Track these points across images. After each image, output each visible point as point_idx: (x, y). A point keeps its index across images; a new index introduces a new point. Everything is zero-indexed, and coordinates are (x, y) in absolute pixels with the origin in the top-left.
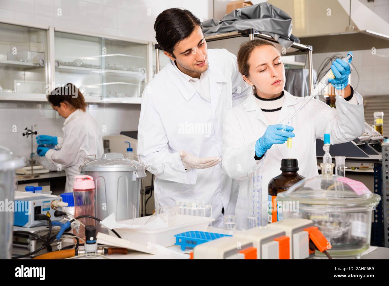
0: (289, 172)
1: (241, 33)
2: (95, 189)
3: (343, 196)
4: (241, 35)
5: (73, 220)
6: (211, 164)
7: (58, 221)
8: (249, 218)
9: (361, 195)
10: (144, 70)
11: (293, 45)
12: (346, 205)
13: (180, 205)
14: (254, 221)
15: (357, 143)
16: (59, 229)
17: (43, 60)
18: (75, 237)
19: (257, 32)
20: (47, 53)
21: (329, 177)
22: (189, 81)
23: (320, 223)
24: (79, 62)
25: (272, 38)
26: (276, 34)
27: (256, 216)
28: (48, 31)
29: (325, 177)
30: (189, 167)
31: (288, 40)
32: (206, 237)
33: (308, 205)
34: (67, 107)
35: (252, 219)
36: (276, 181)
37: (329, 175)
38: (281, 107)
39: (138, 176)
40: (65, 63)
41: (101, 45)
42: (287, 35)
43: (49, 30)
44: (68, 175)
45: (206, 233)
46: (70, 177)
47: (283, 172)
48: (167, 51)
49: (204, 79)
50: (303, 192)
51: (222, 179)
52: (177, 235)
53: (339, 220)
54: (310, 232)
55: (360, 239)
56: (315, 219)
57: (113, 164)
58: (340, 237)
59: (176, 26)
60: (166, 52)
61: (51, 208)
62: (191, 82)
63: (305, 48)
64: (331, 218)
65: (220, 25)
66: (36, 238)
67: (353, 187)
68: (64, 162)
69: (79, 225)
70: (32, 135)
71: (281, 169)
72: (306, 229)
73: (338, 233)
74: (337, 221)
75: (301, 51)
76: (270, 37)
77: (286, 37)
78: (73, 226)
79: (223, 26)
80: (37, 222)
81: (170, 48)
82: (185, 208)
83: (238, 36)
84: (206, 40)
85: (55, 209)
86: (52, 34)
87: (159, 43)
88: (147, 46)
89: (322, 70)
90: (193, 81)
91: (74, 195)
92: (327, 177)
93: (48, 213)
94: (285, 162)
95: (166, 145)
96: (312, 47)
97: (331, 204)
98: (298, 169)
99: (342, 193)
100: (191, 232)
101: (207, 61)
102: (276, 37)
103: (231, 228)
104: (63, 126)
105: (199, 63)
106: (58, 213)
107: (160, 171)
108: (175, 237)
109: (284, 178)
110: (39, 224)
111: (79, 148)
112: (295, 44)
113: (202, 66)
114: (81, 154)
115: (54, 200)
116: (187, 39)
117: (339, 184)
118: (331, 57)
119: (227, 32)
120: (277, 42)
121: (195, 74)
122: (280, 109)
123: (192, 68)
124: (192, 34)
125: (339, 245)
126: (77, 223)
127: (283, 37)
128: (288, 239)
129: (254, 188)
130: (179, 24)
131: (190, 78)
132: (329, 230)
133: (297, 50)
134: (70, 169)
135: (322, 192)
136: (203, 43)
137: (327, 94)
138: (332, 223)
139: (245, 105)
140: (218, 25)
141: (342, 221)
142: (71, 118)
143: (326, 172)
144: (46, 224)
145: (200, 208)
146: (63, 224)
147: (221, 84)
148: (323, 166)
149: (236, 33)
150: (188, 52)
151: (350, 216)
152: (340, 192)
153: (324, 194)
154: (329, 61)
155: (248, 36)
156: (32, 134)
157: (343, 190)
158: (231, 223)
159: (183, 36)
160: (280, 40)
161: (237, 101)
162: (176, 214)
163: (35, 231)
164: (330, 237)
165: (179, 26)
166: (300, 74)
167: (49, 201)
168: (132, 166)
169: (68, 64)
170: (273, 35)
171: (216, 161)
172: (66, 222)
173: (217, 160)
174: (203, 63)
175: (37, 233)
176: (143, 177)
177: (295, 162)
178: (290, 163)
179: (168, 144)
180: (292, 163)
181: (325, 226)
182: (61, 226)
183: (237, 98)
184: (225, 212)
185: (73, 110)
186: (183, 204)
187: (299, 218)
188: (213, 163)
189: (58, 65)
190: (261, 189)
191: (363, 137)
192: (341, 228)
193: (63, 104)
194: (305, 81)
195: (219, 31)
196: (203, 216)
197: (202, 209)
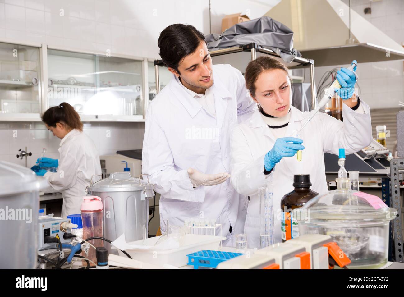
0: (302, 188)
1: (242, 48)
2: (103, 210)
3: (358, 211)
4: (243, 50)
5: (83, 242)
6: (220, 181)
7: (67, 244)
8: (262, 236)
9: (377, 210)
10: (139, 87)
11: (295, 59)
12: (363, 220)
13: (189, 224)
14: (266, 239)
15: (363, 158)
16: (69, 251)
17: (36, 79)
18: (85, 259)
19: (259, 46)
20: (40, 72)
21: (344, 192)
22: (194, 97)
23: (337, 238)
24: (72, 80)
25: (274, 52)
26: (277, 49)
27: (268, 234)
28: (40, 49)
29: (341, 192)
30: (197, 184)
31: (290, 54)
32: (220, 257)
33: (324, 220)
34: (63, 128)
35: (265, 237)
36: (289, 197)
37: (345, 190)
38: (288, 123)
39: (147, 195)
40: (59, 81)
41: (95, 62)
42: (289, 50)
43: (41, 47)
44: (65, 198)
45: (219, 252)
46: (67, 199)
47: (295, 188)
48: (172, 67)
49: (209, 95)
50: (318, 208)
51: (229, 197)
52: (190, 255)
53: (357, 235)
54: (329, 247)
55: (378, 254)
56: (333, 234)
57: (121, 184)
58: (358, 252)
59: (180, 42)
60: (170, 68)
61: (60, 231)
62: (196, 98)
63: (307, 62)
64: (349, 233)
65: (221, 40)
66: (46, 261)
67: (369, 201)
68: (62, 185)
69: (89, 247)
70: (26, 157)
71: (294, 185)
72: (324, 245)
73: (356, 248)
74: (355, 236)
75: (302, 65)
76: (272, 51)
77: (288, 51)
78: (83, 248)
79: (223, 41)
80: (47, 245)
81: (174, 64)
82: (194, 227)
83: (239, 51)
84: (211, 55)
85: (64, 231)
86: (44, 51)
87: (163, 59)
88: (142, 62)
89: (322, 84)
90: (198, 97)
91: (83, 217)
92: (342, 192)
93: (57, 235)
94: (297, 178)
95: (171, 163)
96: (313, 61)
97: (348, 219)
98: (310, 185)
99: (356, 208)
100: (203, 251)
101: (213, 77)
102: (278, 52)
103: (243, 247)
104: (59, 147)
105: (205, 78)
106: (67, 236)
107: (166, 190)
108: (188, 257)
109: (297, 194)
110: (49, 247)
111: (77, 169)
112: (296, 58)
113: (207, 82)
114: (79, 175)
115: (63, 222)
116: (192, 54)
117: (353, 198)
118: (332, 70)
119: (228, 47)
120: (279, 57)
121: (200, 90)
122: (286, 125)
123: (197, 84)
124: (197, 49)
125: (357, 260)
126: (86, 245)
127: (285, 51)
128: (308, 255)
129: (266, 205)
130: (183, 40)
131: (195, 94)
132: (347, 246)
133: (298, 64)
134: (67, 192)
135: (334, 207)
136: (208, 59)
137: (328, 108)
138: (350, 238)
139: (251, 121)
140: (218, 40)
141: (360, 236)
142: (67, 138)
143: (341, 187)
144: (56, 247)
145: (210, 227)
146: (73, 246)
147: (227, 100)
148: (338, 180)
149: (237, 48)
150: (193, 68)
151: (367, 230)
152: (354, 207)
153: (340, 209)
154: (329, 75)
155: (250, 51)
156: (27, 155)
157: (358, 204)
158: (242, 242)
159: (188, 51)
160: (282, 55)
161: (242, 117)
162: (185, 234)
163: (45, 254)
164: (348, 252)
165: (184, 42)
166: (300, 88)
167: (58, 223)
168: (141, 185)
169: (61, 82)
170: (274, 50)
171: (225, 178)
172: (77, 244)
173: (226, 176)
174: (209, 79)
175: (47, 256)
176: (151, 196)
177: (307, 177)
178: (302, 179)
179: (173, 162)
180: (305, 178)
181: (343, 241)
182: (71, 249)
183: (242, 114)
184: (233, 231)
185: (69, 131)
186: (192, 224)
187: (316, 234)
188: (222, 180)
189: (52, 84)
190: (273, 206)
191: (370, 151)
192: (359, 243)
193: (59, 124)
194: (304, 96)
195: (220, 46)
196: (213, 235)
197: (212, 227)
